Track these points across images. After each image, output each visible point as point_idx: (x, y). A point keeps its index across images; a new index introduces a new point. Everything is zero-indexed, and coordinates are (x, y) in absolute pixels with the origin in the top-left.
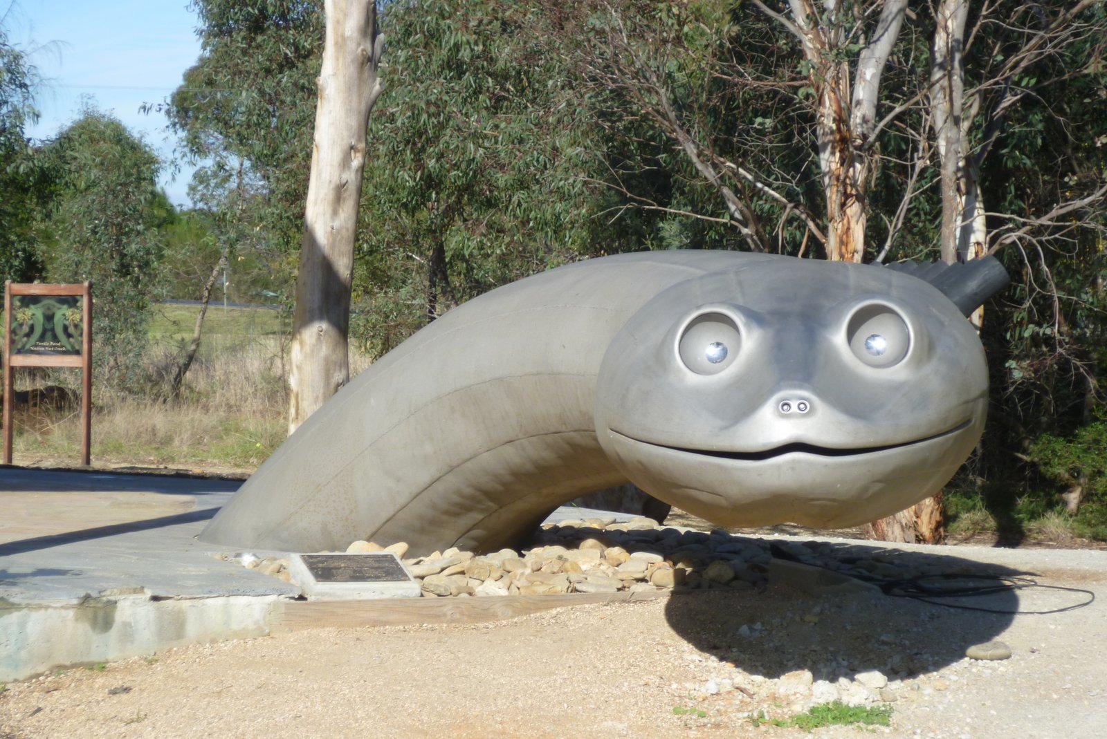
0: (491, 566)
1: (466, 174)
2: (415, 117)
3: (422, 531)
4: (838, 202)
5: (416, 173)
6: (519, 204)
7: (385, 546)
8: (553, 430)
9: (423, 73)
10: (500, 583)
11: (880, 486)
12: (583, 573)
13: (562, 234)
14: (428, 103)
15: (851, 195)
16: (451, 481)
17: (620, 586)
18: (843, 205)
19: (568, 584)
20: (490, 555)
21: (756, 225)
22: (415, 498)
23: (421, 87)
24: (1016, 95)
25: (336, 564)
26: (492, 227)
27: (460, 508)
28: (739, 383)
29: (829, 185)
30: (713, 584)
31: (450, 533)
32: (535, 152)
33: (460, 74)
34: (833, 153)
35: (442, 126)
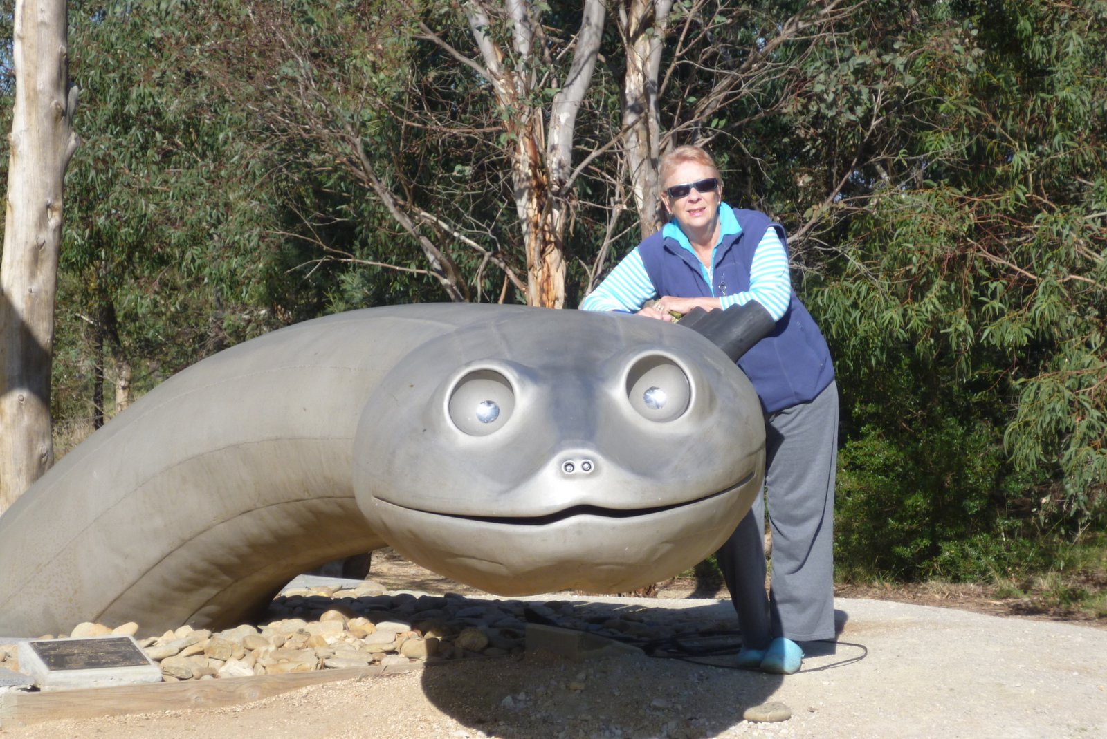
0: (233, 644)
1: (138, 230)
2: (82, 174)
3: (153, 609)
4: (537, 249)
5: (84, 231)
6: (193, 260)
7: (113, 627)
8: (294, 497)
9: (89, 129)
10: (244, 662)
11: (668, 546)
12: (329, 646)
13: (238, 290)
14: (96, 159)
15: (550, 242)
16: (184, 556)
17: (370, 660)
18: (542, 252)
19: (316, 661)
20: (226, 632)
21: (456, 275)
22: (144, 574)
23: (88, 144)
24: (707, 136)
25: (69, 650)
26: (166, 285)
27: (194, 583)
28: (515, 443)
29: (526, 233)
30: (468, 652)
31: (181, 611)
32: (208, 207)
33: (127, 129)
34: (530, 200)
35: (110, 183)
